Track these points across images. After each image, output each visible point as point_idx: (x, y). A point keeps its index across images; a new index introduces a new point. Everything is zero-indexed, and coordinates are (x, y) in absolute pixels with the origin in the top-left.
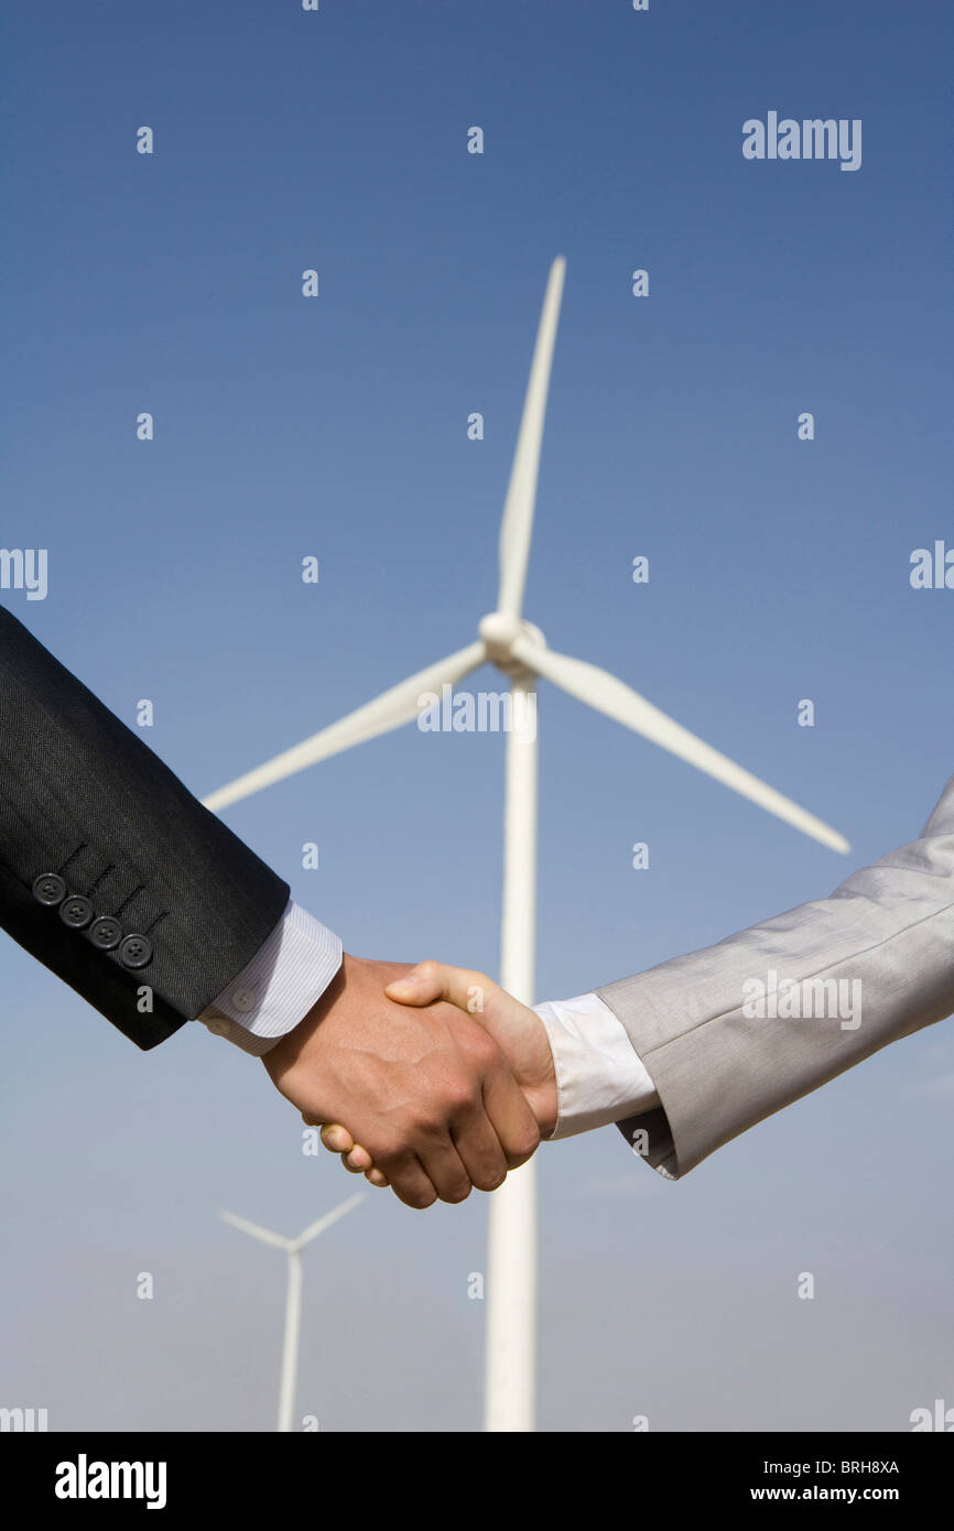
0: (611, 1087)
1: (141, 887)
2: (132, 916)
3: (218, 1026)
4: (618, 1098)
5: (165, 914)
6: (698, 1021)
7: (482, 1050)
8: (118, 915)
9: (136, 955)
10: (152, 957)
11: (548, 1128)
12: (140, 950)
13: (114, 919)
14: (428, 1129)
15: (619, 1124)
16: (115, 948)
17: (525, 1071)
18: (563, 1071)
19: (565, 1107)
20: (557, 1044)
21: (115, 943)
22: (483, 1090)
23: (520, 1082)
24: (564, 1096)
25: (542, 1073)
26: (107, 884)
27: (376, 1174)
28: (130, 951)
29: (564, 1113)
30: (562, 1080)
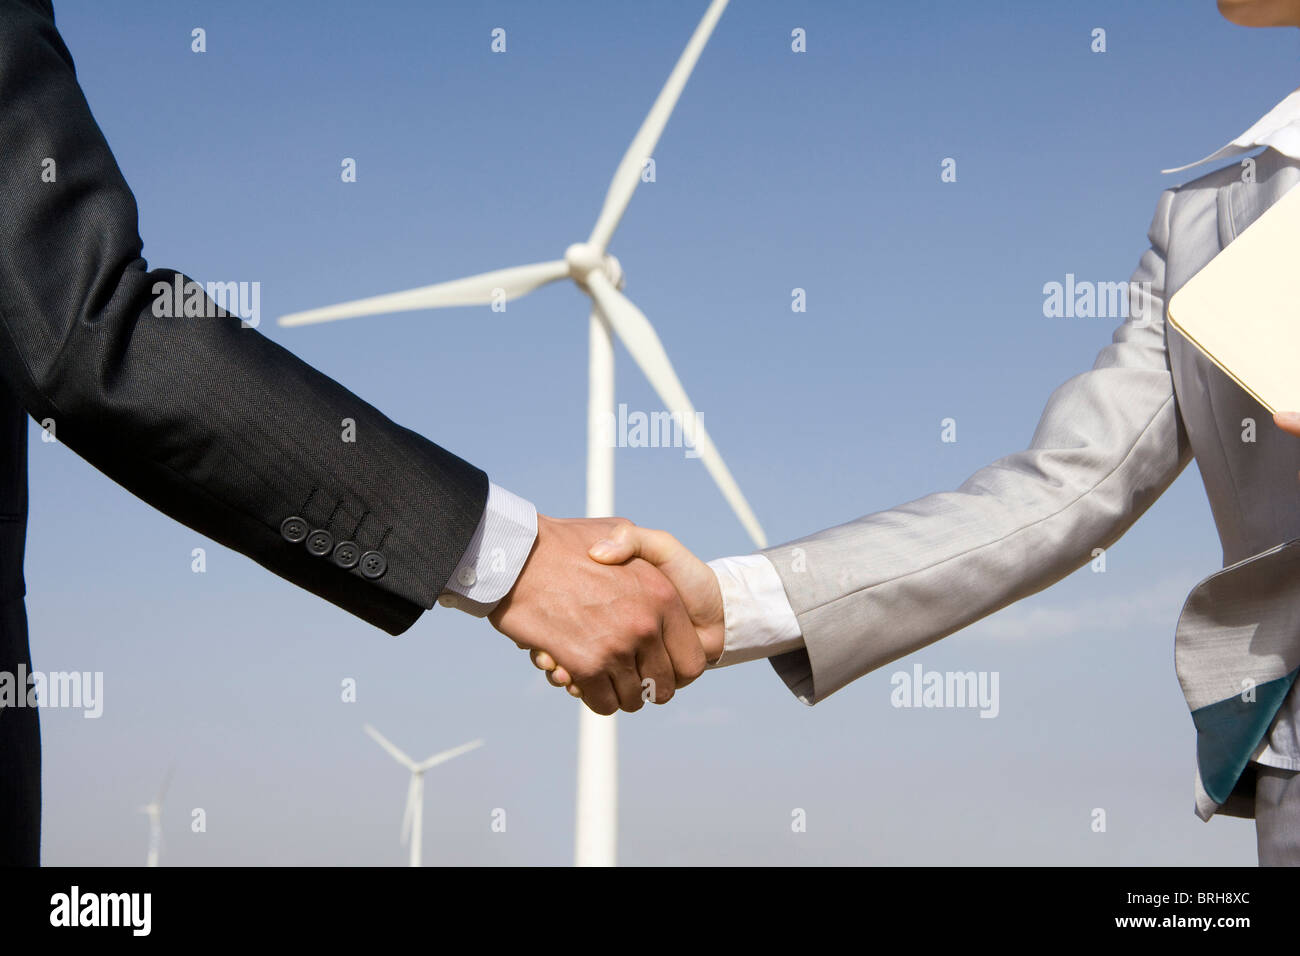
0: (767, 630)
1: (367, 513)
2: (364, 536)
3: (448, 601)
4: (772, 639)
5: (390, 530)
6: (846, 591)
7: (664, 592)
8: (353, 538)
9: (374, 568)
10: (387, 568)
11: (713, 659)
12: (376, 563)
13: (350, 543)
14: (619, 657)
15: (771, 659)
16: (357, 565)
17: (697, 615)
18: (730, 614)
19: (730, 644)
20: (726, 593)
21: (355, 562)
22: (663, 627)
23: (695, 624)
24: (730, 636)
25: (711, 615)
26: (340, 516)
27: (574, 689)
28: (369, 565)
29: (728, 648)
30: (729, 622)
